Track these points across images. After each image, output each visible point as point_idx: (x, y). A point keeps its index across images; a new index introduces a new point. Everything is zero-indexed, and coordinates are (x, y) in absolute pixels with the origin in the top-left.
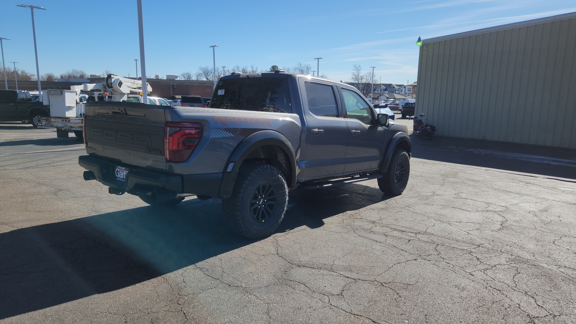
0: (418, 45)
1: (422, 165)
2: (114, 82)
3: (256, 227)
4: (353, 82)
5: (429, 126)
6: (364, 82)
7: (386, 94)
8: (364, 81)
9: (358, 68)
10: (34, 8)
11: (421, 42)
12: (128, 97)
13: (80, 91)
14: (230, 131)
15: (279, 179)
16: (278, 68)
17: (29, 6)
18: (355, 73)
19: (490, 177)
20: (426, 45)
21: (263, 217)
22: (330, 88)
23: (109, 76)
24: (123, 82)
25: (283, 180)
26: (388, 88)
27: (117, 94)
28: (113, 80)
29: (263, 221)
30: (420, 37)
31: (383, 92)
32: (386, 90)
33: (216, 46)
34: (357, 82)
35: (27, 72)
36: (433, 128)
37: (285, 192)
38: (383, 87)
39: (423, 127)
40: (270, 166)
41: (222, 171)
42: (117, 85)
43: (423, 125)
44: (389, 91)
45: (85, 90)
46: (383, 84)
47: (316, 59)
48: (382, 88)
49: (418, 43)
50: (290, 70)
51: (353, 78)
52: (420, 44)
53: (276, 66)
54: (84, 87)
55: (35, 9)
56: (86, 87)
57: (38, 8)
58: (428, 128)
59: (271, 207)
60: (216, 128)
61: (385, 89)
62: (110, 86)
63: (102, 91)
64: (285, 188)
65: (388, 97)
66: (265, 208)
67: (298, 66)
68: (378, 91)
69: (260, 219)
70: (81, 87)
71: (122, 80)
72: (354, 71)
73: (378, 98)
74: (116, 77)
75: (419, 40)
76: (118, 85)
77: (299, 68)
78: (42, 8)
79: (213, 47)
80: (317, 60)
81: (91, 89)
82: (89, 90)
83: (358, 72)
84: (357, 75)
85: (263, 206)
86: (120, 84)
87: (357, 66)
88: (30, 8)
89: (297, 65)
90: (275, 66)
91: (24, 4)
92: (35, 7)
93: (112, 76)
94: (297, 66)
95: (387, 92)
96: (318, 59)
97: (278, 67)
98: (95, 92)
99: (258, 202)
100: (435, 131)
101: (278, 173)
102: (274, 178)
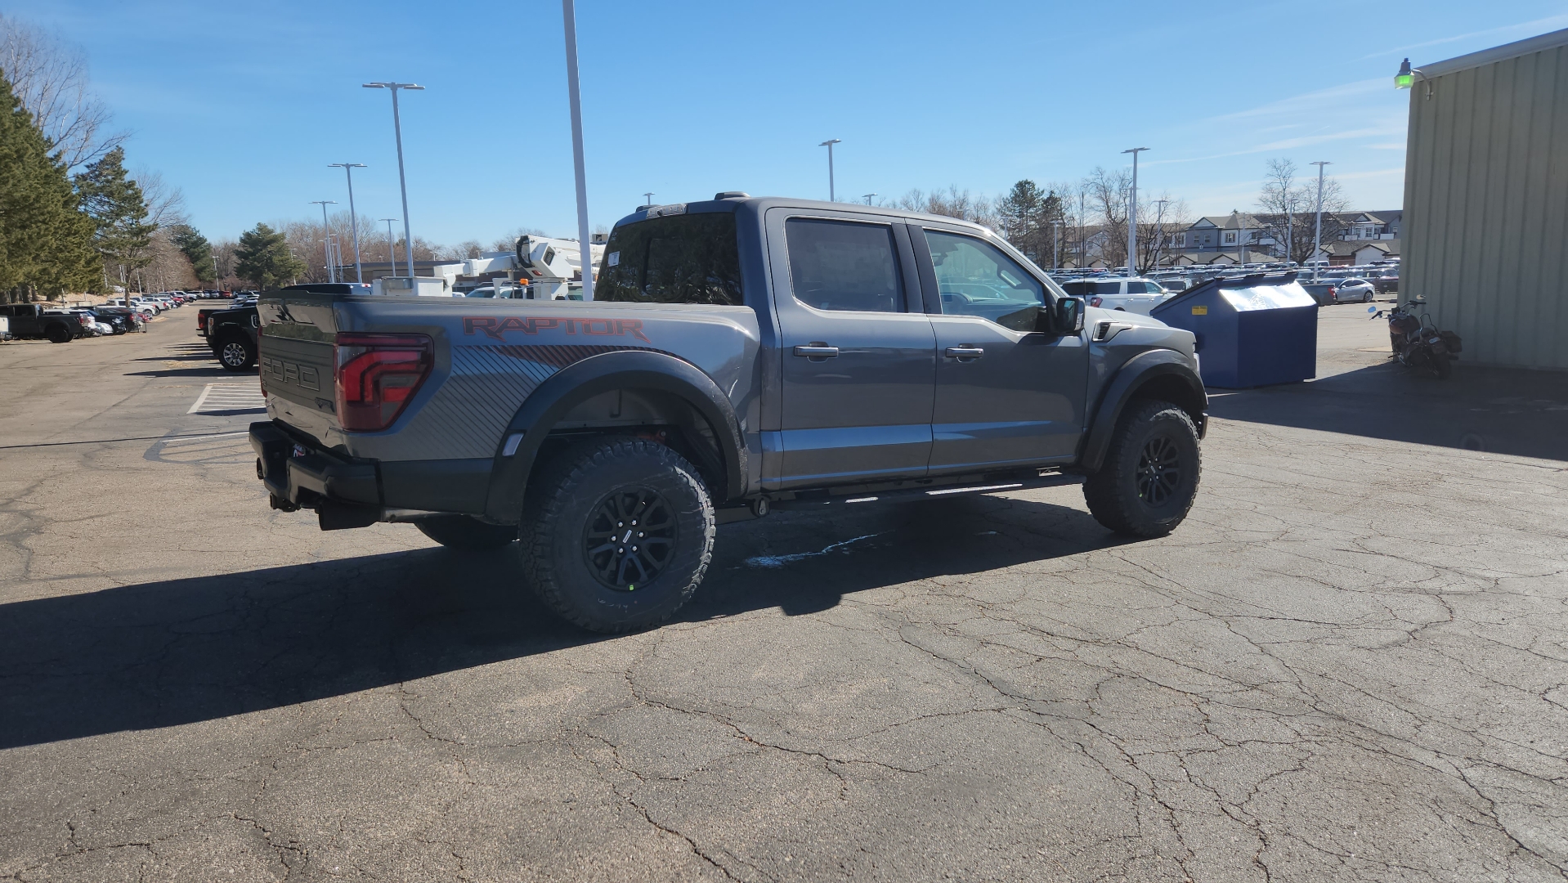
0: (1401, 83)
1: (1341, 454)
2: (535, 251)
3: (602, 602)
4: (1266, 211)
5: (1436, 336)
6: (1301, 212)
7: (1384, 241)
8: (1302, 207)
9: (1282, 170)
10: (399, 89)
11: (1412, 74)
12: (571, 288)
13: (455, 279)
14: (519, 354)
15: (680, 478)
16: (1036, 187)
17: (387, 85)
18: (1274, 186)
19: (1550, 490)
20: (1431, 83)
21: (632, 575)
22: (885, 231)
23: (524, 240)
24: (556, 251)
25: (693, 482)
26: (1392, 225)
27: (544, 280)
28: (532, 247)
29: (632, 588)
30: (1406, 60)
31: (1376, 236)
32: (1384, 230)
33: (835, 141)
34: (1280, 211)
35: (426, 242)
36: (1451, 341)
37: (700, 514)
38: (1374, 220)
39: (1417, 339)
40: (645, 444)
41: (492, 454)
42: (542, 260)
43: (1415, 334)
44: (1395, 233)
45: (468, 276)
46: (1373, 213)
47: (1127, 151)
48: (1373, 227)
49: (1401, 77)
50: (1071, 189)
51: (1265, 201)
52: (1407, 80)
53: (1029, 183)
54: (464, 268)
55: (400, 91)
56: (468, 266)
57: (408, 88)
58: (1436, 340)
59: (658, 551)
61: (1383, 226)
62: (527, 262)
63: (509, 275)
64: (697, 503)
65: (1388, 250)
66: (639, 553)
67: (1093, 177)
68: (1359, 236)
69: (620, 580)
70: (458, 269)
71: (553, 244)
72: (1269, 180)
73: (1353, 255)
74: (539, 240)
75: (1405, 68)
76: (545, 260)
77: (1099, 181)
78: (416, 85)
79: (829, 144)
80: (1132, 154)
81: (482, 271)
82: (476, 274)
83: (1283, 182)
84: (1281, 189)
85: (635, 548)
86: (550, 256)
87: (1280, 162)
88: (389, 88)
89: (1091, 173)
90: (1027, 182)
91: (376, 80)
92: (400, 86)
93: (531, 238)
94: (1091, 178)
95: (1390, 236)
96: (1135, 151)
97: (1033, 185)
98: (494, 279)
99: (614, 538)
100: (1460, 349)
101: (672, 463)
102: (659, 475)
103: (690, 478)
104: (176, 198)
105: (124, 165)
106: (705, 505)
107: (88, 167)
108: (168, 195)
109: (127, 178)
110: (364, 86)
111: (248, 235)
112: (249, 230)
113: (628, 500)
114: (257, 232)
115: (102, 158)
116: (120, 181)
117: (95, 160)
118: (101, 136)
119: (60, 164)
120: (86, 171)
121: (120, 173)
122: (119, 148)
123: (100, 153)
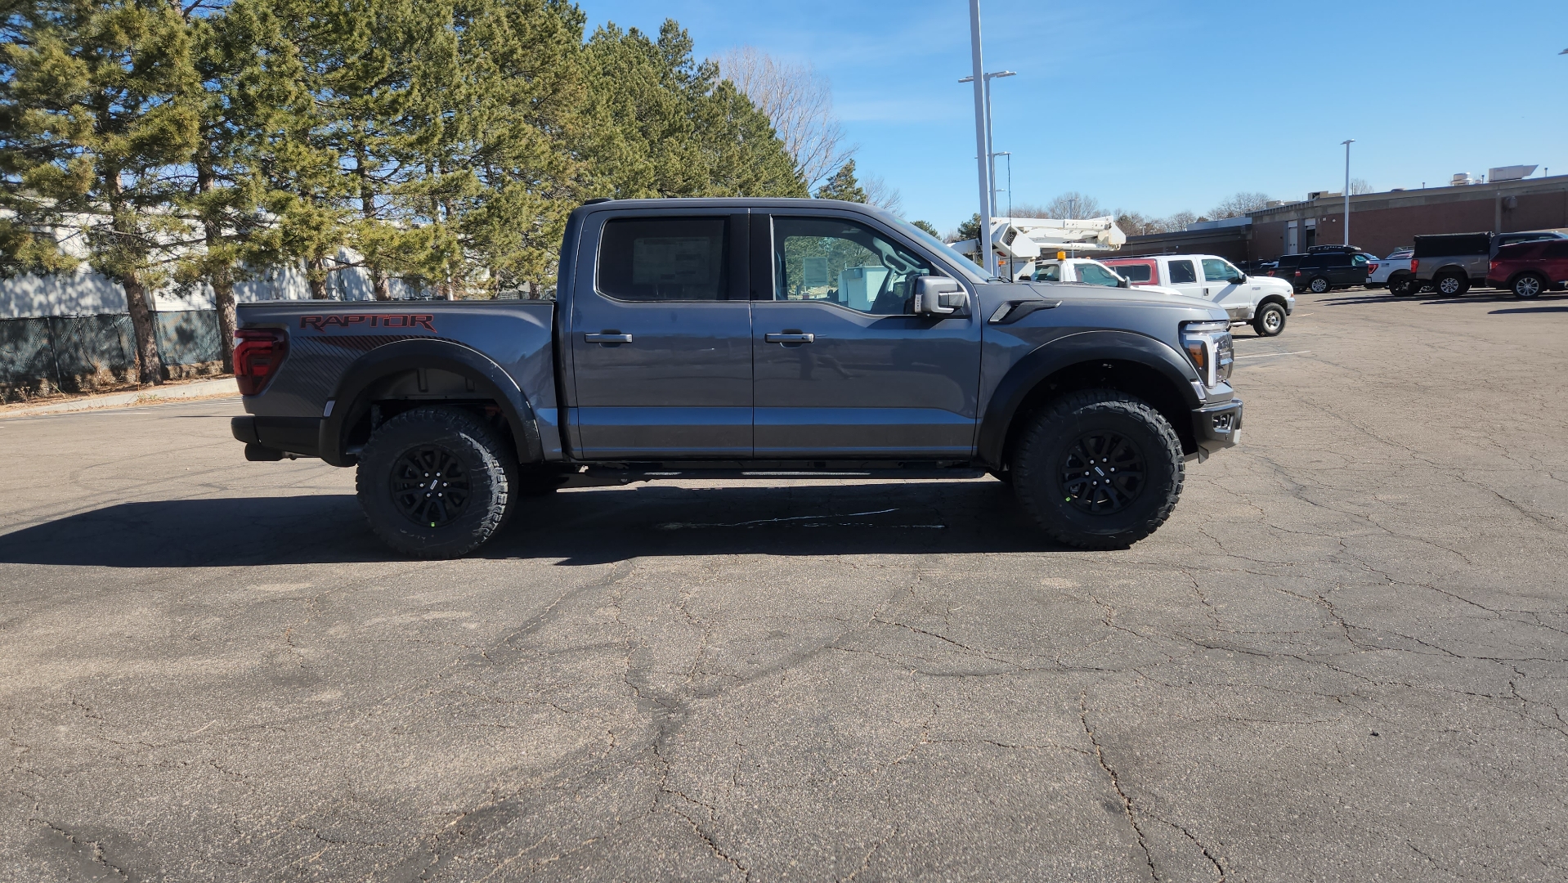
2: (996, 232)
15: (464, 440)
21: (434, 516)
25: (476, 444)
29: (433, 525)
60: (308, 338)
64: (482, 462)
66: (443, 499)
69: (424, 518)
76: (1004, 240)
78: (1008, 72)
85: (440, 494)
92: (993, 75)
99: (422, 485)
101: (459, 429)
102: (446, 438)
103: (474, 442)
104: (895, 199)
105: (855, 175)
106: (490, 466)
107: (829, 180)
108: (888, 197)
109: (857, 186)
110: (960, 82)
111: (964, 225)
112: (966, 221)
113: (428, 458)
114: (973, 222)
115: (838, 171)
116: (851, 189)
117: (834, 173)
118: (835, 154)
119: (803, 180)
120: (828, 183)
121: (851, 182)
122: (852, 161)
123: (835, 167)
